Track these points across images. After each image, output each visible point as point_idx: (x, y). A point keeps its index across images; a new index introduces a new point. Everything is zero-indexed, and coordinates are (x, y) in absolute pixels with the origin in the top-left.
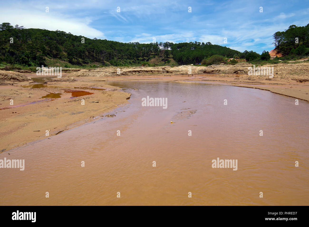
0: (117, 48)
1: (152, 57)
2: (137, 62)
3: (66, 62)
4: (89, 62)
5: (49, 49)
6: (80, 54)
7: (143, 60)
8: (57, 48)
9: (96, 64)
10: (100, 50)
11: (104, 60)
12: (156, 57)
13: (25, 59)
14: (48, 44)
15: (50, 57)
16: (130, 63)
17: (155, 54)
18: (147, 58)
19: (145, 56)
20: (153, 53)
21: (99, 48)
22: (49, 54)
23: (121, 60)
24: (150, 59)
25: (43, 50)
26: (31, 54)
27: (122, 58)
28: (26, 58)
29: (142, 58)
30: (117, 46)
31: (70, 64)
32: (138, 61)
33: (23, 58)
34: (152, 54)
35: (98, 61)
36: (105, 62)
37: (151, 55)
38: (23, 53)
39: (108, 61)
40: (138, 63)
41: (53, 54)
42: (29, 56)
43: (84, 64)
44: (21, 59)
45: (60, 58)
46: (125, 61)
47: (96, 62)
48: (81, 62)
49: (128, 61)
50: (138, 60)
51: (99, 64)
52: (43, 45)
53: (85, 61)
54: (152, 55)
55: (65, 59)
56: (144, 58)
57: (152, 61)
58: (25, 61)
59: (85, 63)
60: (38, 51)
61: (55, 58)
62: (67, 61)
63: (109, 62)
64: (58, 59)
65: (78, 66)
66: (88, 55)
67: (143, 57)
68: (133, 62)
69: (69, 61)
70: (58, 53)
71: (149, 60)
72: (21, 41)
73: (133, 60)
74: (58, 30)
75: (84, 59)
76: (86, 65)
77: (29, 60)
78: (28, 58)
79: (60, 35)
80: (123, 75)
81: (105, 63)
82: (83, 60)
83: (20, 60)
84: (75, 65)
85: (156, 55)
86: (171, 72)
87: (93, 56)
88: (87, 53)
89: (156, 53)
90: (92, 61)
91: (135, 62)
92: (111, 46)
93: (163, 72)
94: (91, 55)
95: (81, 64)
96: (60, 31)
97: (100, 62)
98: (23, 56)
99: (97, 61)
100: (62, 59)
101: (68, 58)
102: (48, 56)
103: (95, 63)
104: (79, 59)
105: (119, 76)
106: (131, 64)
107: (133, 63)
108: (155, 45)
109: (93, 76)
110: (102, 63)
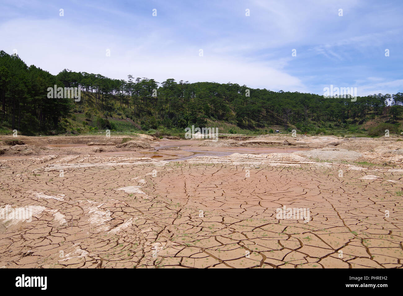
0: (310, 105)
1: (369, 119)
2: (342, 126)
3: (233, 125)
4: (266, 125)
5: (214, 109)
6: (254, 115)
7: (354, 122)
8: (223, 107)
9: (276, 128)
10: (283, 109)
11: (288, 122)
12: (376, 117)
13: (183, 122)
14: (213, 102)
15: (214, 119)
16: (330, 126)
17: (374, 113)
18: (361, 120)
19: (358, 116)
20: (372, 112)
21: (281, 106)
22: (213, 115)
23: (317, 123)
24: (366, 121)
25: (207, 110)
26: (191, 115)
27: (317, 119)
28: (185, 120)
29: (352, 120)
30: (311, 102)
31: (239, 127)
32: (344, 124)
33: (181, 121)
34: (369, 112)
35: (279, 123)
36: (290, 125)
37: (368, 114)
38: (183, 114)
39: (293, 124)
40: (344, 127)
41: (217, 115)
42: (188, 118)
43: (258, 129)
44: (179, 121)
45: (227, 120)
46: (323, 125)
47: (275, 124)
48: (254, 126)
49: (329, 123)
50: (345, 122)
51: (280, 128)
52: (207, 104)
53: (260, 124)
54: (370, 114)
55: (233, 122)
56: (356, 119)
57: (368, 124)
58: (183, 124)
59: (259, 126)
60: (199, 112)
61: (220, 120)
62: (235, 124)
63: (296, 126)
64: (223, 121)
65: (249, 131)
66: (265, 115)
67: (354, 118)
68: (336, 125)
69: (237, 123)
70: (225, 114)
71: (364, 122)
72: (183, 100)
73: (336, 123)
74: (231, 83)
75: (258, 121)
76: (260, 129)
77: (188, 123)
78: (187, 120)
79: (231, 89)
80: (242, 146)
81: (288, 126)
82: (257, 123)
83: (179, 123)
84: (245, 129)
85: (377, 114)
86: (295, 145)
87: (272, 116)
88: (264, 113)
89: (376, 112)
90: (270, 124)
91: (339, 126)
92: (303, 102)
93: (285, 144)
94: (270, 116)
95: (254, 127)
96: (232, 84)
97: (281, 125)
98: (182, 119)
99: (277, 124)
100: (228, 121)
101: (238, 120)
102: (212, 117)
103: (274, 127)
104: (253, 122)
105: (237, 147)
106: (333, 128)
107: (336, 127)
108: (376, 99)
109: (213, 146)
110: (284, 126)
